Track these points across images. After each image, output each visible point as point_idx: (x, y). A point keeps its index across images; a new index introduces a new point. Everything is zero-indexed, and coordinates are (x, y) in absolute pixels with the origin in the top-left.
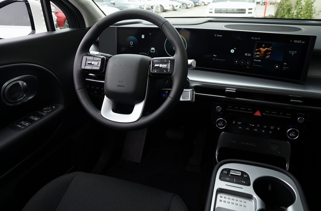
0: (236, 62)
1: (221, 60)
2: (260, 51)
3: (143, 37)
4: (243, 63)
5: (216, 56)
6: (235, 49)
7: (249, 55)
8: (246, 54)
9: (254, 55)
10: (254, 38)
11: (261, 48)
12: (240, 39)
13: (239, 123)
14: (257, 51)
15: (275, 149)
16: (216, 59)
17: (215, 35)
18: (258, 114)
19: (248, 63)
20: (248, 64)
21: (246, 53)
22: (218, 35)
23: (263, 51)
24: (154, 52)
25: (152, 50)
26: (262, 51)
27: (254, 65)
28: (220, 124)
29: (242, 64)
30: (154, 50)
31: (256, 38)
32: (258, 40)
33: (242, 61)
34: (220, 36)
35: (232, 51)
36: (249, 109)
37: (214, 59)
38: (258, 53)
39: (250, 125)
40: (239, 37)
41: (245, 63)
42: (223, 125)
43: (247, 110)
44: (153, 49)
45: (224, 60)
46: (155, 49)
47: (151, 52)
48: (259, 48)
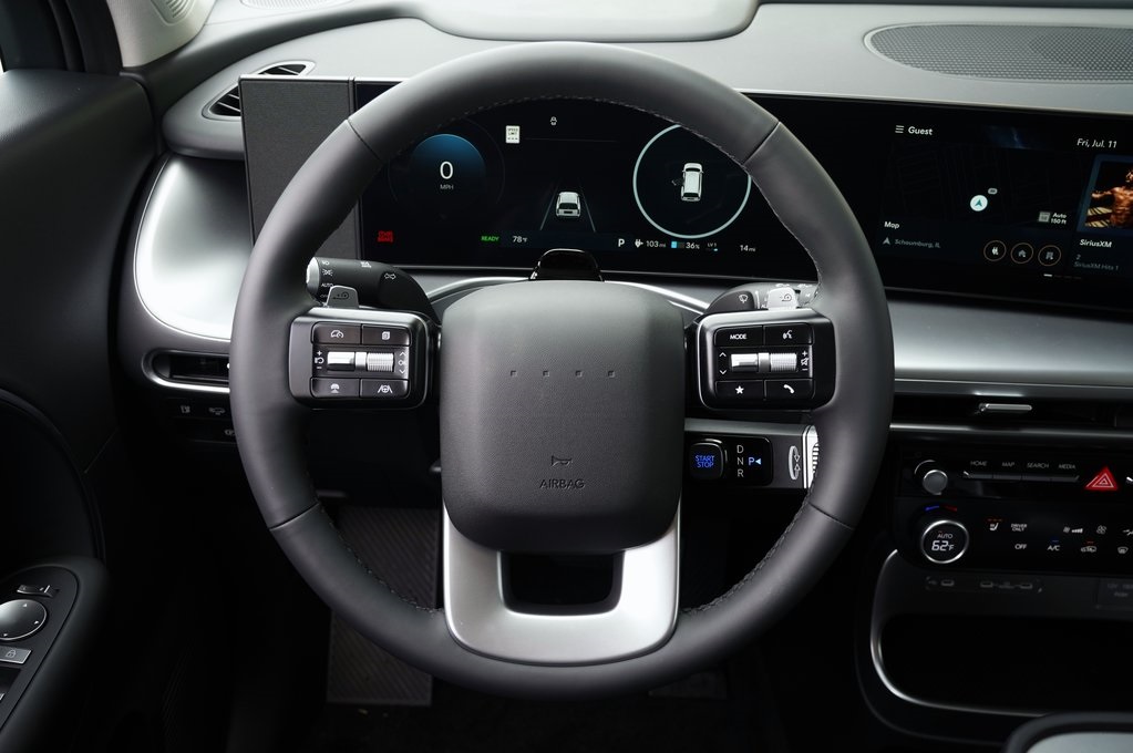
0: (995, 251)
1: (919, 244)
2: (1110, 201)
3: (513, 135)
4: (1028, 256)
5: (896, 226)
6: (993, 191)
7: (1060, 219)
8: (1044, 217)
9: (1082, 218)
10: (1090, 143)
11: (1120, 186)
12: (1020, 147)
13: (1016, 527)
14: (1095, 203)
15: (1124, 595)
16: (897, 242)
17: (899, 129)
18: (1104, 482)
19: (1050, 256)
20: (1049, 261)
21: (1045, 210)
22: (912, 130)
23: (1126, 203)
24: (575, 213)
25: (563, 206)
26: (1121, 201)
27: (1077, 265)
28: (940, 544)
29: (1021, 258)
30: (574, 206)
31: (1099, 141)
32: (1106, 150)
33: (1019, 249)
34: (922, 132)
35: (979, 203)
36: (1063, 466)
37: (887, 241)
38: (1103, 210)
39: (1067, 530)
40: (1016, 139)
41: (1008, 254)
42: (951, 547)
43: (1054, 471)
44: (568, 197)
45: (937, 245)
46: (581, 198)
47: (561, 212)
48: (1110, 188)
